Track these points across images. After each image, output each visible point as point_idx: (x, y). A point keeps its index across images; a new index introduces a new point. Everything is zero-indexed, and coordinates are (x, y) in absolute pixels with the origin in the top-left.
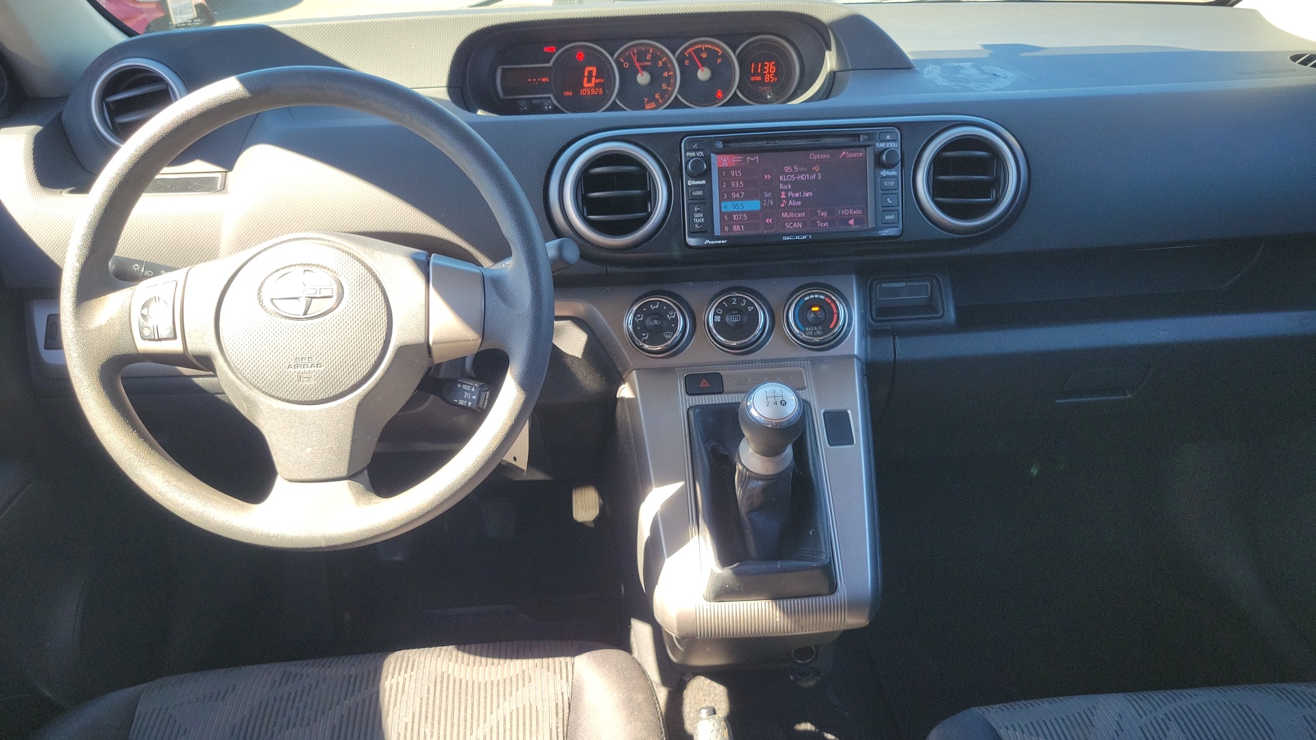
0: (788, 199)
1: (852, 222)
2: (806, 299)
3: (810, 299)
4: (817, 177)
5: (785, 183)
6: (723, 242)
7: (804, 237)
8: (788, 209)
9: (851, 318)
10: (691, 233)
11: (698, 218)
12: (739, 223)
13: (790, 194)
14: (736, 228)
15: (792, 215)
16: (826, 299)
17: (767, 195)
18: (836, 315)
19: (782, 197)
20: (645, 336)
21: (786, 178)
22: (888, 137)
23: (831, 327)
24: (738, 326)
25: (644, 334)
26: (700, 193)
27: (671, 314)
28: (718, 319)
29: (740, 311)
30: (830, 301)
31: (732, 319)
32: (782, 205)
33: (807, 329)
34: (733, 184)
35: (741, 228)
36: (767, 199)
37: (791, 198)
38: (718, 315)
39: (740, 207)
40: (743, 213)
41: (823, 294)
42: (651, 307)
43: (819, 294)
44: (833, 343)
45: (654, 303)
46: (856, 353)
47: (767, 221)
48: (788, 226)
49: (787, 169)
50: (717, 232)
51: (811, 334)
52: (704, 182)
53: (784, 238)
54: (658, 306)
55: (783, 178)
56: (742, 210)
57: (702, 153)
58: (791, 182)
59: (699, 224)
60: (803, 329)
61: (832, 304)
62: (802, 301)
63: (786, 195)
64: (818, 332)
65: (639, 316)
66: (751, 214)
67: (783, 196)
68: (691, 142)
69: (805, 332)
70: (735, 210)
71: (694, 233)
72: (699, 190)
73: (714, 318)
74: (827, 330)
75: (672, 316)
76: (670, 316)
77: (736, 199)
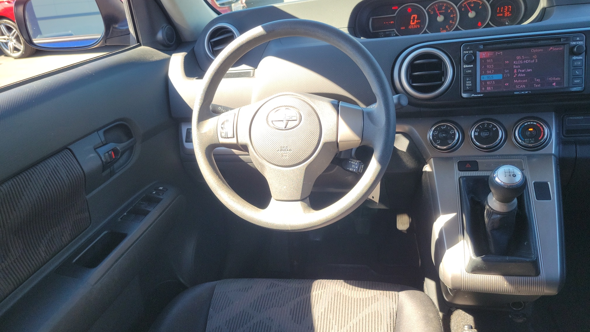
0: (518, 73)
1: (554, 84)
2: (525, 124)
3: (528, 124)
4: (535, 61)
5: (516, 65)
6: (481, 95)
7: (527, 92)
8: (517, 78)
9: (551, 135)
10: (465, 91)
11: (468, 84)
12: (490, 86)
13: (519, 70)
14: (489, 89)
15: (520, 81)
16: (537, 124)
17: (506, 71)
18: (542, 133)
19: (514, 72)
20: (438, 142)
21: (517, 63)
22: (578, 39)
23: (540, 139)
24: (487, 137)
25: (438, 141)
26: (470, 71)
27: (452, 131)
28: (477, 134)
29: (488, 130)
30: (539, 126)
31: (484, 134)
32: (515, 76)
33: (526, 140)
34: (488, 66)
35: (491, 88)
36: (507, 73)
37: (520, 73)
38: (477, 132)
39: (491, 78)
40: (492, 81)
41: (535, 122)
42: (442, 127)
43: (533, 122)
44: (540, 147)
45: (443, 126)
46: (553, 153)
47: (505, 84)
48: (517, 87)
49: (518, 58)
50: (478, 90)
51: (528, 142)
52: (472, 66)
53: (515, 93)
54: (445, 127)
55: (516, 62)
56: (493, 79)
57: (472, 51)
58: (520, 64)
59: (469, 87)
60: (524, 140)
61: (541, 127)
62: (523, 126)
63: (517, 71)
64: (532, 141)
65: (435, 132)
66: (497, 81)
67: (515, 72)
68: (468, 46)
69: (524, 141)
70: (489, 79)
71: (465, 92)
72: (469, 70)
73: (474, 133)
74: (537, 140)
75: (453, 132)
76: (451, 132)
77: (489, 74)
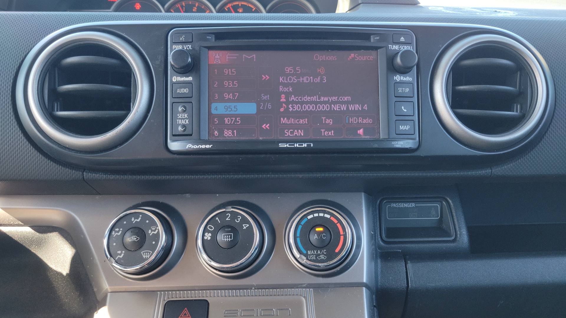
0: (288, 103)
1: (361, 131)
2: (310, 217)
3: (314, 217)
4: (322, 79)
5: (285, 85)
6: (208, 146)
7: (305, 145)
8: (287, 114)
9: (359, 239)
10: (174, 135)
11: (181, 119)
12: (231, 127)
13: (293, 98)
14: (228, 134)
15: (292, 121)
16: (332, 219)
17: (265, 98)
18: (342, 238)
19: (281, 100)
20: (120, 255)
21: (287, 80)
22: (402, 39)
23: (337, 250)
24: (232, 245)
25: (119, 252)
26: (186, 90)
27: (154, 229)
28: (208, 236)
29: (232, 229)
30: (336, 221)
31: (223, 238)
32: (282, 110)
33: (309, 252)
34: (226, 83)
35: (233, 133)
36: (265, 102)
37: (293, 102)
38: (209, 232)
39: (233, 109)
40: (236, 116)
41: (329, 213)
42: (133, 219)
43: (324, 212)
44: (338, 269)
45: (136, 215)
46: (365, 280)
47: (263, 126)
48: (288, 134)
49: (289, 70)
50: (205, 135)
51: (314, 258)
52: (190, 79)
53: (281, 145)
54: (140, 218)
55: (283, 79)
56: (236, 113)
57: (190, 46)
58: (292, 85)
59: (184, 126)
60: (305, 252)
61: (339, 225)
62: (305, 220)
63: (287, 98)
64: (322, 257)
65: (117, 230)
66: (245, 118)
67: (283, 100)
68: (180, 33)
69: (306, 255)
70: (228, 113)
71: (177, 136)
72: (185, 88)
73: (203, 235)
74: (331, 255)
75: (155, 231)
76: (152, 231)
77: (229, 101)
